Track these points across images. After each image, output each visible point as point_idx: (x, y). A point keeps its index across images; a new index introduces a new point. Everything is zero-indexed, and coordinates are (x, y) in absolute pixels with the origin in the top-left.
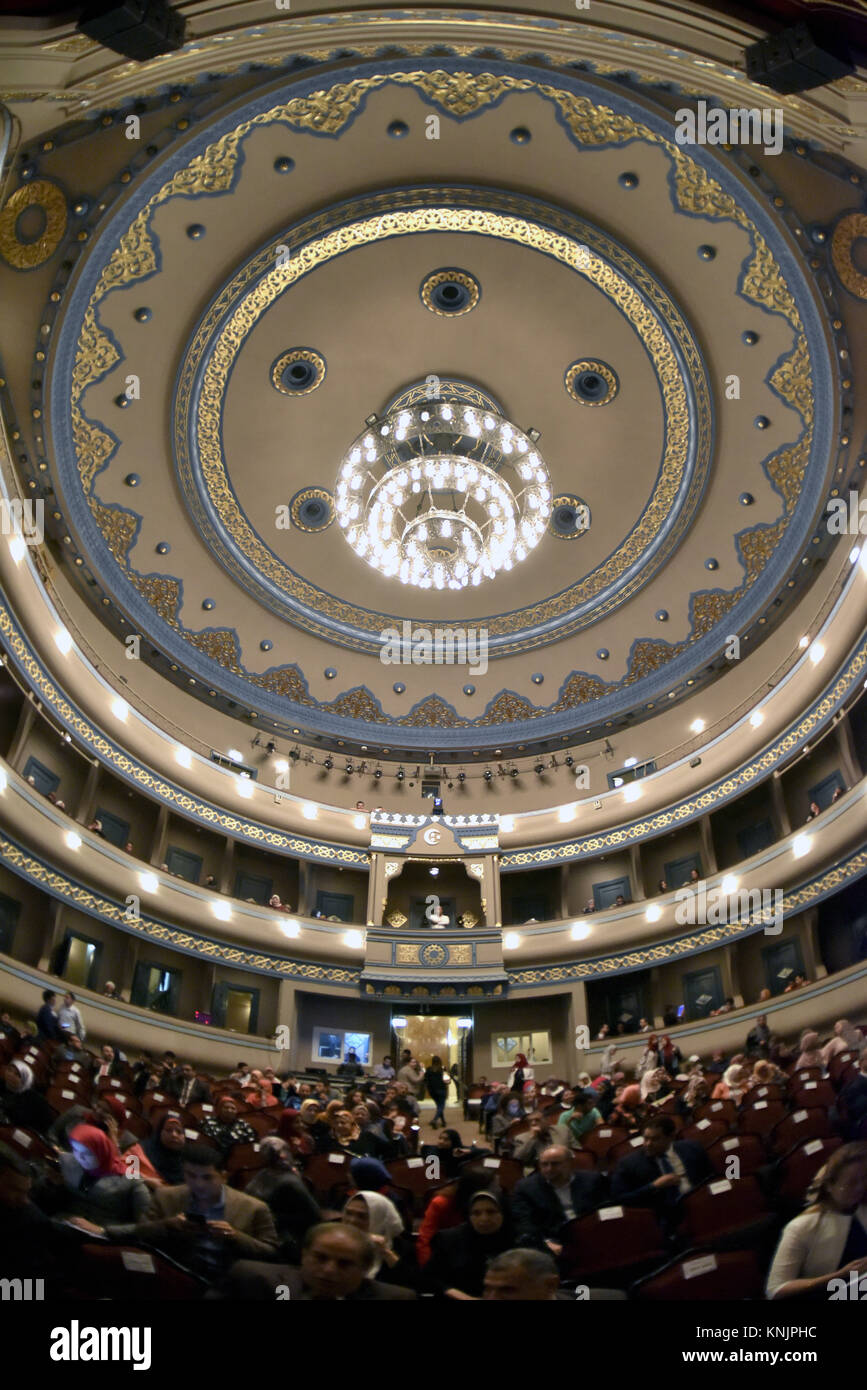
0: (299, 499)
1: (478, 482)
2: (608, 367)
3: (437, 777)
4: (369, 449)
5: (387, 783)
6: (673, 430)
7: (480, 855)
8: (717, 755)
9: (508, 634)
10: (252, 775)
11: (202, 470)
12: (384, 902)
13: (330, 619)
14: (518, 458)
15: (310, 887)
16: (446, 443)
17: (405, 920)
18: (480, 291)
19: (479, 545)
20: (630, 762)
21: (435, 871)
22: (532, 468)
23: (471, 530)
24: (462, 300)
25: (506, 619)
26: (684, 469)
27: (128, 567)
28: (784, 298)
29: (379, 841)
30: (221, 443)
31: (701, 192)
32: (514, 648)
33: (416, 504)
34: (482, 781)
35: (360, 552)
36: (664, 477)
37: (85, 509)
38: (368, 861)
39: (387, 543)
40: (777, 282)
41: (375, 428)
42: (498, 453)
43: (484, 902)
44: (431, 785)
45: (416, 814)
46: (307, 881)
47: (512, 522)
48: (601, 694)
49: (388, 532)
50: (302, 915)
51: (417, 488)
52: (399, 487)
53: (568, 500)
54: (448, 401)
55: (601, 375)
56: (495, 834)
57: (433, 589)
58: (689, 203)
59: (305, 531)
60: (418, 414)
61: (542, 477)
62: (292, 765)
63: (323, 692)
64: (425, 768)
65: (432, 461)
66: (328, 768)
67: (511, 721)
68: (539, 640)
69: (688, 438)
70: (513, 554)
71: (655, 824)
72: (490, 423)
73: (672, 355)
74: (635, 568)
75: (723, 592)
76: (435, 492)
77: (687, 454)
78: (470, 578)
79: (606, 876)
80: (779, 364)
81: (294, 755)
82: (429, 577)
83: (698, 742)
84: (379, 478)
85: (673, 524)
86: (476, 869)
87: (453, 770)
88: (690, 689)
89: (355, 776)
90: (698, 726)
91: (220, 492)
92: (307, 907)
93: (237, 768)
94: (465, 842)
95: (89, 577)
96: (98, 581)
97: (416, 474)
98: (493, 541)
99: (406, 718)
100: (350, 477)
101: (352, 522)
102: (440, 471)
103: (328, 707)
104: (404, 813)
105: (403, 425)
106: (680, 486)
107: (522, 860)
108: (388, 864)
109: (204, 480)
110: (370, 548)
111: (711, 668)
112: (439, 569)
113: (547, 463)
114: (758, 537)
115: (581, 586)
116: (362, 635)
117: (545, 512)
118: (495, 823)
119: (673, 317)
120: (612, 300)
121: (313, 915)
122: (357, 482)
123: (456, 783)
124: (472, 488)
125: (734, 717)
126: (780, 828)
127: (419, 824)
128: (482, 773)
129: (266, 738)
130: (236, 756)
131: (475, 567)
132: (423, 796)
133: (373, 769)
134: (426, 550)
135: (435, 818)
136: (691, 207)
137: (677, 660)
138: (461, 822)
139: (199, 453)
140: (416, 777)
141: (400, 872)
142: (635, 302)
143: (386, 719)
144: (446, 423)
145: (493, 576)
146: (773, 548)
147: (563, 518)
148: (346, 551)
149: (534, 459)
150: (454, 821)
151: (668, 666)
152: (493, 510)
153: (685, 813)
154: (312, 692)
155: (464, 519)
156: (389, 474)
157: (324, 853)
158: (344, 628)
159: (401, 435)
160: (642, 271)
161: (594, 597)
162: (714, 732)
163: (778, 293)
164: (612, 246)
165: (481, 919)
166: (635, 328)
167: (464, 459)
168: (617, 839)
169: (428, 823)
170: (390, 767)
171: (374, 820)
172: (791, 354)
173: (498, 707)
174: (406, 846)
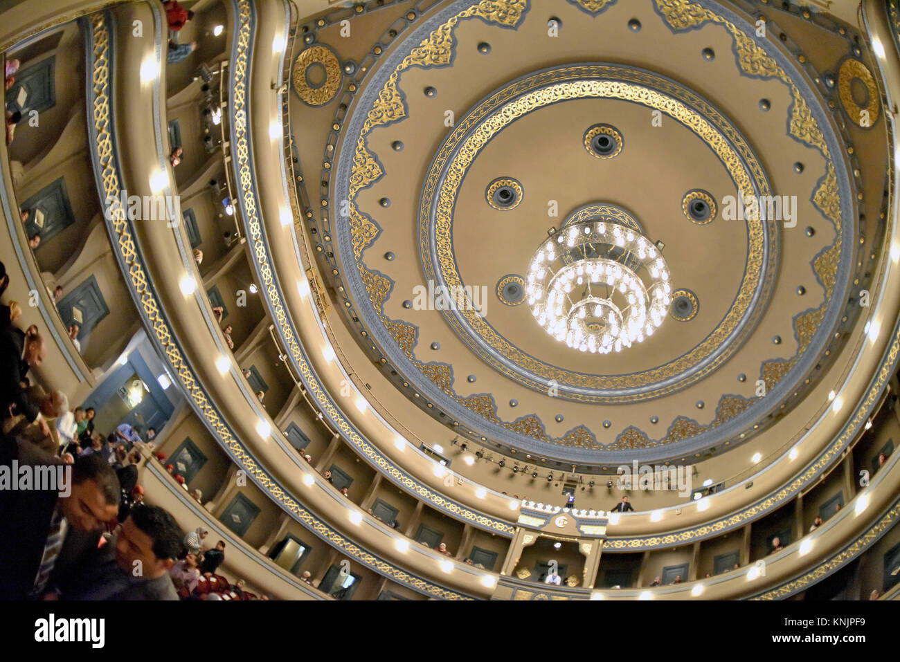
0: (503, 282)
1: (622, 279)
2: (710, 195)
3: (575, 482)
4: (549, 252)
5: (540, 481)
6: (753, 241)
7: (590, 538)
8: (762, 481)
9: (638, 387)
10: (448, 463)
11: (438, 255)
12: (517, 560)
13: (519, 366)
14: (650, 262)
15: (469, 542)
16: (601, 250)
17: (529, 575)
18: (623, 141)
19: (620, 324)
20: (708, 483)
21: (558, 545)
22: (659, 270)
23: (615, 312)
24: (612, 146)
25: (637, 376)
26: (761, 269)
27: (382, 313)
28: (816, 134)
29: (523, 520)
30: (452, 238)
31: (755, 58)
32: (641, 397)
33: (580, 292)
34: (606, 488)
35: (541, 323)
36: (748, 276)
37: (355, 270)
38: (513, 532)
39: (559, 317)
40: (811, 122)
41: (554, 236)
42: (638, 260)
43: (586, 570)
44: (570, 486)
45: (554, 505)
46: (468, 537)
47: (643, 308)
48: (695, 433)
49: (559, 311)
50: (458, 560)
51: (580, 281)
52: (569, 280)
53: (684, 293)
54: (605, 221)
55: (705, 201)
56: (604, 525)
57: (588, 352)
58: (748, 67)
59: (507, 304)
60: (582, 230)
61: (665, 276)
62: (476, 461)
63: (507, 415)
64: (568, 475)
65: (591, 263)
66: (501, 466)
67: (632, 448)
68: (659, 392)
69: (763, 247)
70: (644, 330)
71: (714, 527)
72: (631, 236)
73: (750, 185)
74: (726, 343)
75: (783, 361)
76: (592, 284)
77: (762, 259)
78: (614, 346)
79: (674, 561)
80: (819, 186)
81: (479, 454)
82: (585, 343)
83: (754, 470)
84: (555, 273)
85: (753, 311)
86: (586, 548)
87: (587, 478)
88: (756, 431)
89: (518, 474)
90: (757, 458)
91: (449, 272)
92: (464, 553)
93: (437, 457)
94: (583, 528)
95: (354, 316)
96: (359, 318)
97: (580, 271)
98: (631, 321)
99: (561, 439)
100: (536, 271)
101: (537, 302)
102: (596, 270)
103: (508, 425)
104: (545, 503)
105: (573, 236)
106: (758, 282)
107: (619, 546)
108: (526, 536)
109: (439, 262)
110: (548, 321)
111: (770, 416)
112: (592, 338)
113: (670, 266)
114: (808, 319)
115: (689, 356)
116: (539, 379)
117: (667, 301)
118: (606, 517)
119: (749, 156)
120: (709, 146)
121: (465, 561)
122: (541, 275)
123: (587, 487)
124: (618, 283)
125: (780, 452)
126: (796, 534)
127: (555, 512)
128: (606, 483)
129: (462, 440)
130: (438, 449)
131: (617, 339)
132: (563, 493)
133: (532, 471)
134: (584, 325)
135: (567, 510)
136: (750, 71)
137: (749, 410)
138: (583, 514)
139: (436, 244)
140: (561, 480)
141: (533, 542)
142: (724, 146)
143: (546, 438)
144: (601, 236)
145: (629, 346)
146: (817, 327)
147: (681, 306)
148: (532, 321)
149: (660, 263)
150: (579, 513)
151: (743, 414)
152: (631, 299)
153: (736, 521)
154: (499, 414)
155: (611, 304)
156: (563, 270)
157: (484, 522)
158: (526, 373)
159: (571, 243)
160: (726, 122)
161: (698, 363)
162: (767, 462)
163: (812, 131)
164: (704, 104)
165: (580, 584)
166: (725, 165)
167: (613, 262)
168: (687, 537)
169: (561, 512)
170: (544, 471)
171: (524, 505)
172: (825, 177)
173: (625, 438)
174: (541, 526)
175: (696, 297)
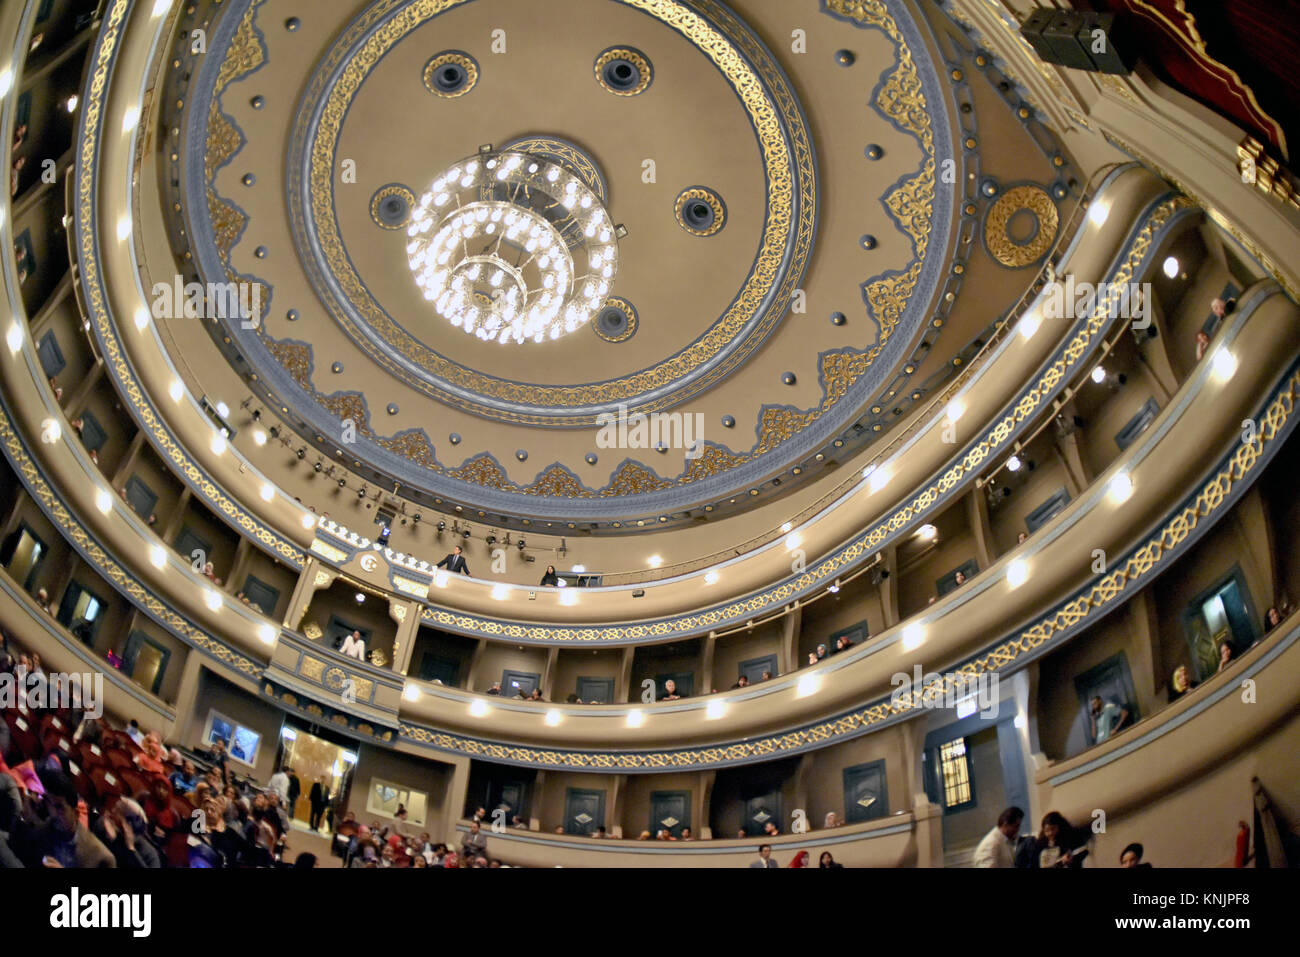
0: (386, 191)
1: (548, 250)
2: (723, 204)
3: (395, 509)
4: (467, 174)
5: (348, 495)
6: (752, 287)
7: (407, 598)
8: (661, 595)
9: (511, 402)
10: (231, 435)
11: (319, 123)
12: (305, 608)
13: (360, 316)
14: (596, 245)
15: (244, 566)
16: (539, 201)
17: (320, 634)
18: (649, 84)
19: (520, 308)
20: (579, 570)
21: (360, 598)
22: (603, 260)
23: (519, 289)
24: (631, 82)
25: (517, 387)
26: (744, 326)
27: (211, 183)
28: (922, 224)
29: (319, 547)
30: (349, 105)
31: (904, 100)
32: (512, 417)
33: (483, 244)
34: (435, 530)
35: (413, 265)
36: (722, 325)
37: (206, 110)
38: (302, 563)
39: (440, 267)
40: (924, 208)
41: (484, 157)
42: (581, 234)
43: (397, 645)
44: (387, 513)
45: (362, 535)
46: (242, 559)
47: (560, 300)
48: (575, 494)
49: (444, 258)
50: (228, 592)
51: (490, 229)
52: (476, 221)
53: (624, 305)
54: (563, 166)
55: (713, 209)
56: (427, 584)
57: (461, 329)
58: (887, 104)
59: (377, 224)
60: (527, 164)
61: (608, 272)
62: (269, 441)
63: (325, 383)
64: (387, 495)
65: (516, 211)
66: (300, 457)
67: (482, 485)
68: (538, 420)
69: (762, 301)
70: (548, 329)
71: (580, 635)
72: (587, 202)
73: (787, 222)
74: (655, 394)
75: (729, 452)
76: (505, 241)
77: (753, 315)
78: (499, 334)
79: (520, 665)
80: (884, 277)
81: (274, 432)
82: (462, 316)
83: (647, 576)
84: (463, 204)
85: (709, 371)
86: (399, 611)
87: (412, 508)
88: (660, 525)
89: (320, 476)
90: (655, 561)
91: (323, 150)
92: (237, 583)
93: (220, 422)
94: (398, 580)
95: (175, 177)
96: (180, 184)
97: (496, 216)
98: (535, 310)
99: (387, 440)
100: (439, 192)
101: (420, 234)
102: (518, 224)
103: (322, 398)
104: (351, 529)
105: (509, 167)
106: (733, 339)
107: (444, 620)
108: (319, 573)
109: (317, 132)
110: (423, 266)
111: (688, 514)
112: (474, 312)
113: (620, 262)
114: (784, 417)
115: (598, 388)
116: (381, 343)
117: (595, 304)
118: (431, 573)
119: (808, 190)
120: (762, 150)
121: (236, 595)
122: (442, 200)
123: (410, 521)
124: (540, 252)
125: (692, 567)
126: (701, 685)
127: (361, 546)
128: (437, 522)
129: (256, 404)
130: (223, 410)
131: (507, 326)
132: (376, 521)
133: (340, 476)
134: (470, 290)
135: (378, 547)
136: (886, 108)
137: (659, 494)
138: (399, 560)
139: (325, 106)
140: (375, 500)
141: (328, 585)
142: (782, 161)
143: (370, 432)
144: (548, 183)
145: (521, 341)
146: (793, 433)
147: (611, 320)
148: (403, 257)
149: (610, 253)
150: (394, 556)
151: (648, 495)
152: (548, 282)
153: (612, 636)
154: (314, 378)
155: (518, 277)
156: (474, 205)
157: (266, 538)
158: (367, 330)
159: (502, 175)
160: (805, 138)
161: (606, 403)
162: (671, 572)
163: (918, 217)
164: (792, 103)
165: (389, 664)
166: (767, 184)
167: (546, 223)
168: (540, 636)
169: (369, 549)
170: (355, 481)
171: (321, 525)
172: (900, 273)
173: (475, 466)
174: (341, 562)
175: (636, 316)
